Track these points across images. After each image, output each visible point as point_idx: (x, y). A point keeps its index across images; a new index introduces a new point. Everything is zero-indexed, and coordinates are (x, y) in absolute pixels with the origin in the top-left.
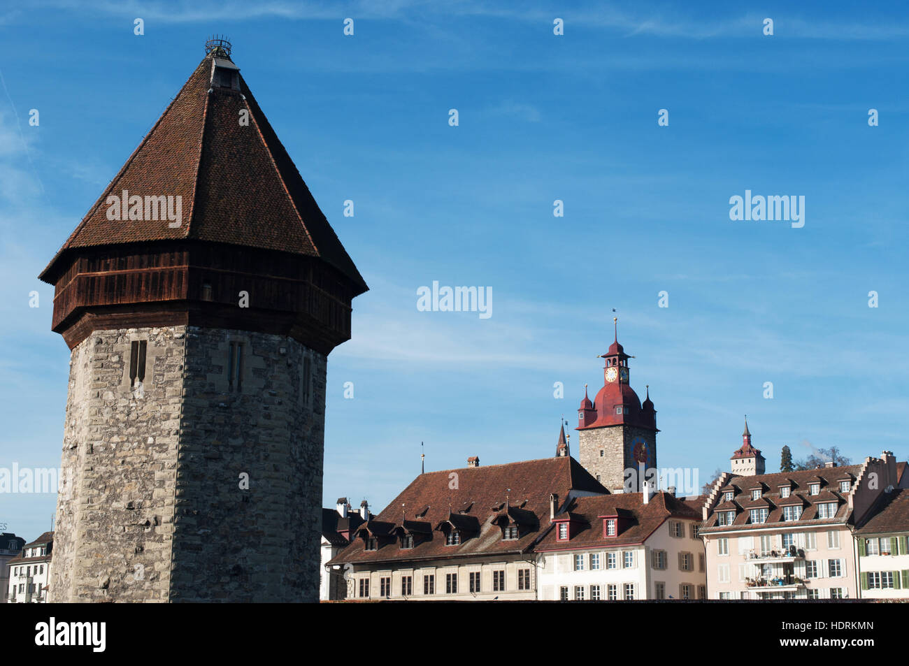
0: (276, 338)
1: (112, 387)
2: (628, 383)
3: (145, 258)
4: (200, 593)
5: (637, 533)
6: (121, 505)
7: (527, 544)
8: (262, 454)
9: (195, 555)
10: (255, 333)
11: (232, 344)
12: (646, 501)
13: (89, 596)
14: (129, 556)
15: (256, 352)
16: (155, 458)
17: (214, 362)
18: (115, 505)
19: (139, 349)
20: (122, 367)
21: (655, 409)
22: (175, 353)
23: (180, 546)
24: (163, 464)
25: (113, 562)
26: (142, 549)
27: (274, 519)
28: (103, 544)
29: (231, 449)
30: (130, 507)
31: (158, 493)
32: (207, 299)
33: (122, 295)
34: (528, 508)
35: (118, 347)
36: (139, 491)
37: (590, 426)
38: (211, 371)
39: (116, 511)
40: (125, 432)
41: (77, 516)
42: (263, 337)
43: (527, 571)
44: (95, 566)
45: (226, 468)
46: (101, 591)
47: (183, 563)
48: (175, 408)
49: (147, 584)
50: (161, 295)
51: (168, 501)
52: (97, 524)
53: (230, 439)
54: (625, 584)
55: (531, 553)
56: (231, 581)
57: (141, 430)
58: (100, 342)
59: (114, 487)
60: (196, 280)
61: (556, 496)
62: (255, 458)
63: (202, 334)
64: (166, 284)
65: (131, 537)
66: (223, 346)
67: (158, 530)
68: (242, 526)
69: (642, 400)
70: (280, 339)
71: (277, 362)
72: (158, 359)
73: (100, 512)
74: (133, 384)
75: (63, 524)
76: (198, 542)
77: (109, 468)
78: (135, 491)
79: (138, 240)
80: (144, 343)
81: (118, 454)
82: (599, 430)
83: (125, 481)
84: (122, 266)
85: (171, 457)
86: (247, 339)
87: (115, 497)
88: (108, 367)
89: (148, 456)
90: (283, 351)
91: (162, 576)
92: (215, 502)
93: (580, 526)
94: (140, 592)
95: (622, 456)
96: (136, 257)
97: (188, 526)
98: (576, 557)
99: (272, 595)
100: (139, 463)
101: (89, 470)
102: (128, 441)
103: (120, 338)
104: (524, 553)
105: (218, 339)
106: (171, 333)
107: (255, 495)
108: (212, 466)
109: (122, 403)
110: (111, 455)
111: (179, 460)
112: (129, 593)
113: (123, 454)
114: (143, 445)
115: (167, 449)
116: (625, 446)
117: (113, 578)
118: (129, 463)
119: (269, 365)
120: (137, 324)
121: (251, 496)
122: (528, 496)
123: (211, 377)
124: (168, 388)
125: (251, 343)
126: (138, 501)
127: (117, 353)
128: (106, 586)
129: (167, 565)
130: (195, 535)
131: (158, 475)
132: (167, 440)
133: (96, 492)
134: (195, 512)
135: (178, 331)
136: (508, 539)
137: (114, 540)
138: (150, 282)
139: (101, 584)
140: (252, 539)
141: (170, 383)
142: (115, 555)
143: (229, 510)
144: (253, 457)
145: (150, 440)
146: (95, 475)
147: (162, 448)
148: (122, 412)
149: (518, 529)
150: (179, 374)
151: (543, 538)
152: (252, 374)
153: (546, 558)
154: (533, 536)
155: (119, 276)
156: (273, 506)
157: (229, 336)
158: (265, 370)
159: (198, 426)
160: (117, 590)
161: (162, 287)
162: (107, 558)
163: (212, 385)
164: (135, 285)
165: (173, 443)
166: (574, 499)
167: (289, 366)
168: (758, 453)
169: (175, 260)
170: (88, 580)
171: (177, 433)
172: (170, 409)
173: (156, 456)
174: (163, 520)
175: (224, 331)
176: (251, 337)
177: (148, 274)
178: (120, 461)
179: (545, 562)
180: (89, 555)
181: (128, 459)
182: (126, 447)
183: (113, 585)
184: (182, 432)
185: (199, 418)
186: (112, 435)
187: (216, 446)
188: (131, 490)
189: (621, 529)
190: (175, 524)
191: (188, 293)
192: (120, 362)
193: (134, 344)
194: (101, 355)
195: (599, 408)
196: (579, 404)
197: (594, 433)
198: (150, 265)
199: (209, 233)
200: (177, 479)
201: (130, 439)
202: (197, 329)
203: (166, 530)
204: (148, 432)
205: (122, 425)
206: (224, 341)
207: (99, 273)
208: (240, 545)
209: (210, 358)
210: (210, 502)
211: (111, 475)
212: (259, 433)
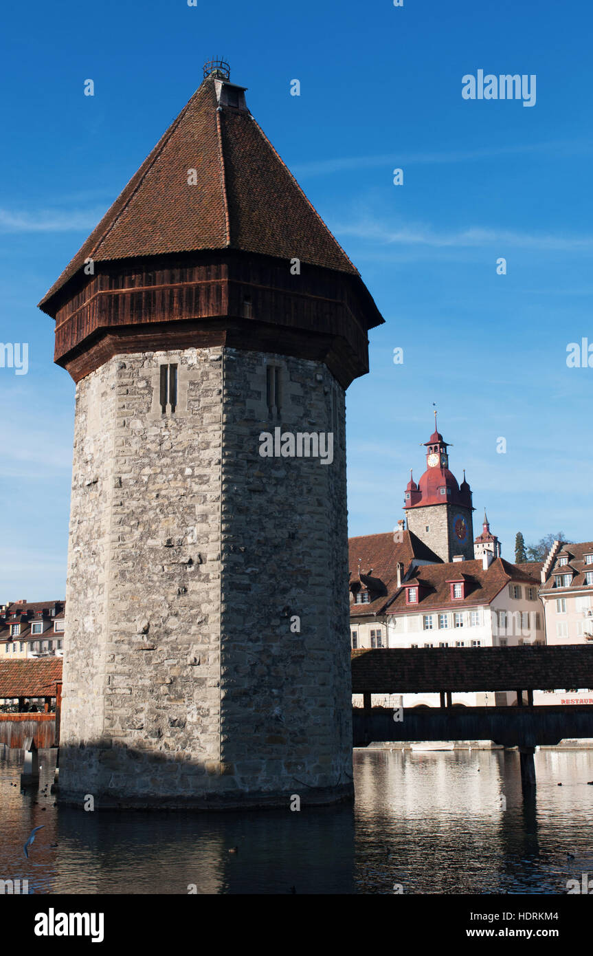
0: (311, 364)
1: (140, 414)
2: (447, 467)
3: (177, 272)
4: (251, 637)
5: (482, 596)
6: (159, 542)
7: (379, 608)
8: (305, 488)
9: (244, 595)
10: (291, 358)
11: (269, 369)
12: (485, 567)
13: (126, 642)
14: (171, 598)
15: (293, 378)
16: (194, 491)
17: (252, 387)
18: (150, 542)
19: (168, 374)
20: (150, 393)
21: (471, 490)
22: (211, 376)
23: (230, 586)
24: (205, 497)
25: (152, 605)
26: (186, 590)
27: (320, 557)
28: (139, 585)
29: (274, 482)
30: (169, 545)
31: (197, 529)
32: (248, 316)
33: (150, 313)
34: (374, 575)
35: (144, 372)
36: (178, 526)
37: (416, 505)
38: (250, 397)
39: (152, 550)
40: (158, 463)
41: (106, 555)
42: (300, 362)
43: (379, 631)
44: (131, 609)
45: (270, 501)
46: (140, 637)
47: (232, 605)
48: (215, 436)
49: (194, 628)
50: (197, 310)
51: (212, 537)
52: (130, 564)
53: (273, 471)
54: (472, 641)
55: (382, 615)
56: (281, 624)
57: (177, 461)
58: (124, 366)
59: (148, 523)
60: (237, 294)
61: (402, 565)
62: (298, 492)
63: (239, 356)
64: (202, 299)
65: (172, 577)
66: (261, 370)
67: (203, 568)
68: (289, 564)
69: (460, 482)
70: (316, 365)
71: (314, 389)
72: (192, 383)
73: (133, 551)
74: (164, 411)
75: (82, 567)
76: (247, 582)
77: (142, 502)
78: (173, 526)
79: (170, 251)
80: (174, 367)
81: (151, 487)
82: (425, 508)
83: (161, 516)
84: (151, 281)
85: (214, 487)
86: (283, 363)
87: (150, 534)
88: (134, 393)
89: (186, 489)
90: (319, 377)
91: (211, 619)
92: (261, 539)
93: (426, 590)
94: (186, 637)
95: (446, 531)
96: (166, 271)
97: (235, 564)
98: (425, 618)
99: (322, 639)
100: (177, 496)
101: (118, 505)
102: (161, 472)
103: (146, 362)
104: (377, 615)
105: (255, 362)
106: (206, 355)
107: (300, 532)
108: (258, 499)
109: (152, 432)
110: (143, 489)
111: (223, 492)
112: (173, 638)
113: (157, 486)
114: (179, 477)
115: (208, 481)
116: (449, 522)
117: (153, 623)
118: (165, 496)
119: (306, 393)
120: (166, 346)
121: (297, 532)
122: (373, 565)
123: (250, 403)
124: (206, 415)
125: (288, 368)
126: (176, 538)
127: (143, 378)
128: (146, 632)
129: (216, 607)
130: (244, 573)
131: (199, 509)
132: (207, 471)
133: (127, 529)
134: (242, 548)
135: (214, 353)
136: (359, 603)
137: (152, 581)
138: (184, 299)
139: (140, 628)
140: (300, 579)
141: (207, 408)
142: (154, 597)
143: (276, 547)
144: (296, 491)
145: (188, 471)
146: (126, 511)
147: (203, 480)
148: (153, 442)
149: (369, 593)
150: (218, 398)
151: (393, 602)
152: (290, 400)
153: (396, 619)
154: (383, 601)
155: (147, 292)
156: (319, 543)
157: (266, 360)
158: (303, 397)
159: (240, 456)
160: (158, 635)
161: (197, 303)
162: (145, 600)
163: (252, 411)
164: (167, 301)
165: (215, 474)
166: (416, 567)
167: (326, 394)
168: (496, 538)
169: (212, 274)
170: (124, 625)
171: (220, 462)
172: (209, 437)
173: (196, 488)
174: (209, 557)
175: (261, 354)
176: (288, 361)
177: (181, 289)
178: (154, 495)
179: (395, 622)
180: (123, 598)
181: (163, 493)
182: (160, 478)
183: (153, 630)
184: (224, 461)
185: (241, 447)
186: (143, 466)
187: (259, 478)
188: (168, 526)
189: (467, 593)
190: (222, 562)
191: (229, 308)
192: (148, 387)
193: (164, 368)
194: (125, 381)
195: (424, 489)
196: (405, 487)
197: (420, 511)
198: (182, 279)
199: (248, 243)
200: (222, 513)
201: (165, 471)
202: (234, 350)
203: (213, 569)
204: (184, 462)
205: (154, 456)
206: (261, 365)
207: (123, 290)
208: (289, 585)
209: (248, 383)
210: (257, 538)
211: (144, 510)
212: (301, 464)
